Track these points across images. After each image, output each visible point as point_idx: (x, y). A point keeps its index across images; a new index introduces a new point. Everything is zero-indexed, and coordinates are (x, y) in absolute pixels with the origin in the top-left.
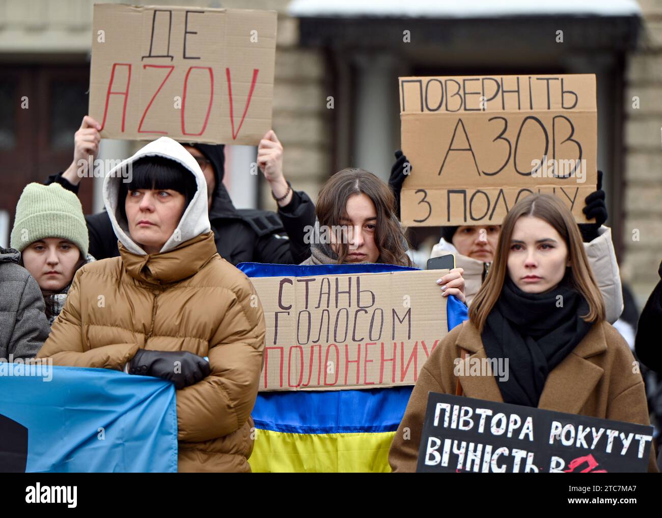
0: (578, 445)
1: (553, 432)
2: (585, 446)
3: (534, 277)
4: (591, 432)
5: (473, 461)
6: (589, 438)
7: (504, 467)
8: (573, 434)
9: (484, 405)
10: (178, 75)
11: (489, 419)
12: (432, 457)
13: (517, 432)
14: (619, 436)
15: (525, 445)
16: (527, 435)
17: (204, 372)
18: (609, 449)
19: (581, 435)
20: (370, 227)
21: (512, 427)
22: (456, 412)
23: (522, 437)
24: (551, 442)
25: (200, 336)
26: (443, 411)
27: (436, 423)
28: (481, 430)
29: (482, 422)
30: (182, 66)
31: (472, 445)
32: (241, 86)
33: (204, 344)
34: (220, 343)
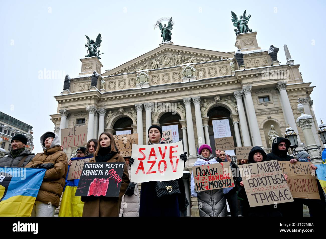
0: (111, 167)
1: (106, 166)
2: (112, 167)
3: (104, 144)
4: (113, 165)
5: (91, 173)
6: (113, 166)
7: (97, 174)
8: (110, 166)
9: (94, 163)
10: (74, 137)
11: (95, 166)
12: (84, 174)
13: (100, 167)
14: (118, 165)
15: (101, 169)
16: (102, 167)
17: (53, 166)
18: (116, 167)
19: (111, 166)
20: (94, 146)
21: (99, 166)
22: (89, 165)
23: (100, 168)
24: (106, 168)
25: (53, 161)
26: (87, 166)
27: (85, 168)
28: (93, 168)
29: (94, 166)
30: (74, 136)
31: (91, 171)
32: (82, 137)
33: (54, 162)
34: (57, 162)
